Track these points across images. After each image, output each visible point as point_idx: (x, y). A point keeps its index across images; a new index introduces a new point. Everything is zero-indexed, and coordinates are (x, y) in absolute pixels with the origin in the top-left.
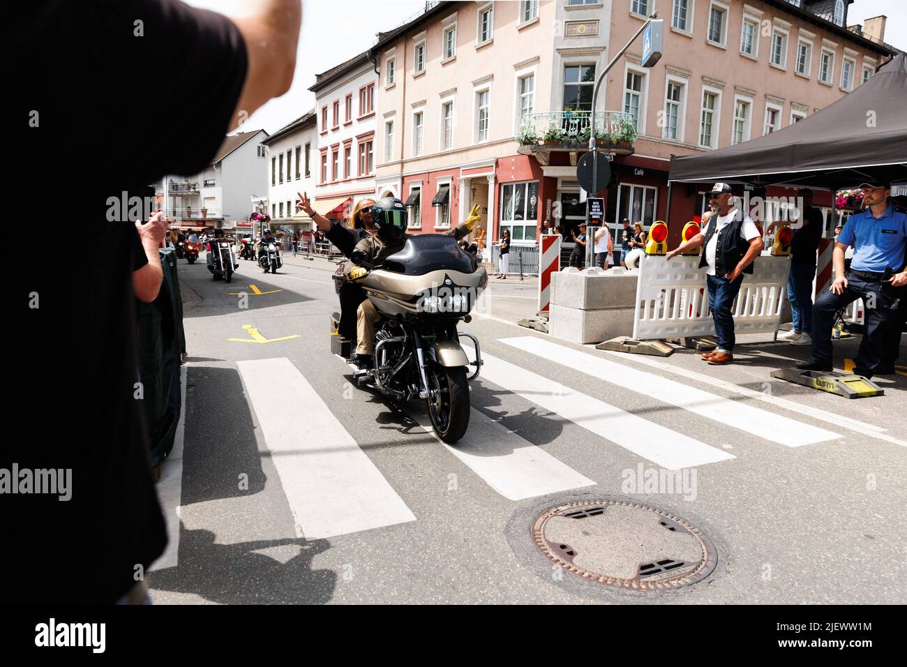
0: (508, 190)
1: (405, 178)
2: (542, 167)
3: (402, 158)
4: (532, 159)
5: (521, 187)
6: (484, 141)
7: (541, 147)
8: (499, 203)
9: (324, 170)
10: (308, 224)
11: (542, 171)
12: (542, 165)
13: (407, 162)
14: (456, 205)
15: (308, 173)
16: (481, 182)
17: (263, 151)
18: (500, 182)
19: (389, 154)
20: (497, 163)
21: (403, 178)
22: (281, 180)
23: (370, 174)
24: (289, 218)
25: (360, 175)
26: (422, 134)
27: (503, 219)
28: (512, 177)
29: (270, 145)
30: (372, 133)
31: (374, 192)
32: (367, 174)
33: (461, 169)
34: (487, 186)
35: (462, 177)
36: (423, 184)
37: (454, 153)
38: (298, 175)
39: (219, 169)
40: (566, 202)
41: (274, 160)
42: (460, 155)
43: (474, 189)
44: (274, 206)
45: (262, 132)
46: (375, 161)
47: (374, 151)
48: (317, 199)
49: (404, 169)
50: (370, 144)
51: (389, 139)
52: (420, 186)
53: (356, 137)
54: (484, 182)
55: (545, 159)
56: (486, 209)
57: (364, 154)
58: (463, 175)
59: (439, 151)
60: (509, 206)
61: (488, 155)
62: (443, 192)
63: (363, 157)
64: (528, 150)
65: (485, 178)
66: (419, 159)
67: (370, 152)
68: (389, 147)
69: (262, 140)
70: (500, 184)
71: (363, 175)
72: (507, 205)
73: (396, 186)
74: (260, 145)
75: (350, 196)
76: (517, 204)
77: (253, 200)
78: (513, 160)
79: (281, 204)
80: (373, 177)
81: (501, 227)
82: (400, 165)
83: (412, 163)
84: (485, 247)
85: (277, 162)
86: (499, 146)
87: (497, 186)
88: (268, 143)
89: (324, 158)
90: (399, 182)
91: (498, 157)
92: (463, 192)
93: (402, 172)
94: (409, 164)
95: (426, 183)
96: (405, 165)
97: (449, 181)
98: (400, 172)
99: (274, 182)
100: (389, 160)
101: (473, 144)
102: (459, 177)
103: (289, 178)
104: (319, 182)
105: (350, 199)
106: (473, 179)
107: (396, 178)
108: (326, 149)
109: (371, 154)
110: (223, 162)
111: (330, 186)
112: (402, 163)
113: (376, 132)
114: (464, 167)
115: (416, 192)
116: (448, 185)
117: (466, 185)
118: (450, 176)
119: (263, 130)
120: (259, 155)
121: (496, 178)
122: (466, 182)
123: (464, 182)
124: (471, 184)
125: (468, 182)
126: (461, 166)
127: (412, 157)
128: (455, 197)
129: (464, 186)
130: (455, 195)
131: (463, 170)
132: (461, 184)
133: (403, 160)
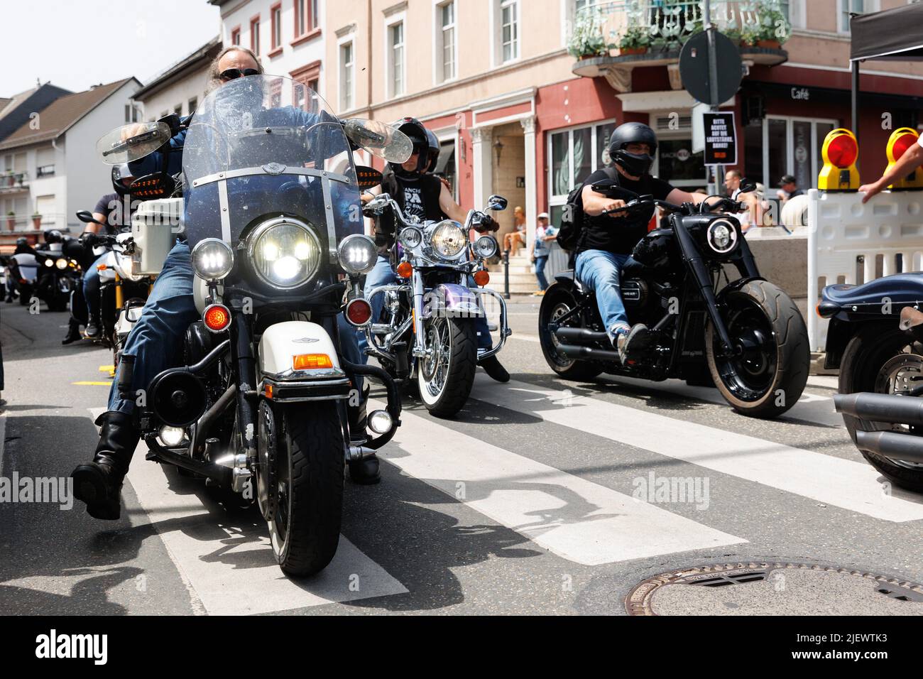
0: (560, 142)
2: (619, 96)
3: (370, 101)
4: (600, 83)
5: (582, 135)
6: (512, 61)
7: (614, 61)
8: (545, 166)
11: (620, 103)
12: (619, 93)
13: (378, 108)
14: (469, 176)
16: (510, 133)
17: (135, 111)
18: (544, 128)
19: (346, 99)
20: (537, 97)
26: (403, 60)
27: (554, 194)
28: (567, 117)
29: (146, 101)
30: (318, 64)
33: (474, 113)
34: (521, 140)
35: (475, 125)
37: (460, 85)
40: (668, 155)
42: (470, 88)
43: (500, 145)
45: (133, 82)
47: (321, 94)
50: (314, 84)
51: (346, 72)
53: (291, 73)
54: (515, 132)
55: (624, 80)
56: (523, 180)
58: (478, 121)
59: (435, 84)
60: (563, 171)
61: (521, 84)
63: (302, 106)
64: (591, 66)
65: (517, 124)
66: (399, 102)
67: (314, 97)
68: (346, 86)
69: (133, 93)
70: (545, 133)
72: (559, 169)
74: (129, 102)
76: (579, 165)
78: (566, 88)
81: (552, 207)
83: (388, 110)
84: (524, 246)
86: (539, 67)
87: (540, 135)
88: (143, 97)
91: (539, 86)
92: (479, 153)
94: (382, 112)
97: (455, 136)
100: (347, 107)
101: (493, 67)
102: (471, 125)
106: (496, 129)
110: (67, 134)
113: (324, 64)
114: (480, 107)
116: (452, 142)
117: (484, 139)
118: (456, 125)
119: (134, 78)
120: (127, 120)
121: (537, 123)
122: (484, 133)
123: (479, 135)
124: (493, 137)
125: (487, 134)
126: (472, 107)
127: (387, 98)
128: (465, 162)
129: (480, 140)
130: (467, 159)
131: (478, 114)
132: (475, 139)
133: (371, 105)
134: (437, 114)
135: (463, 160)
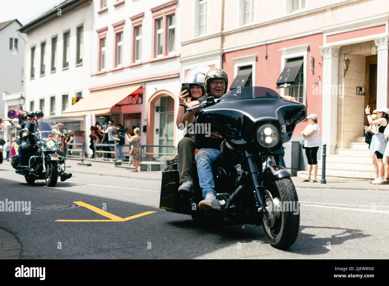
1: (226, 55)
3: (222, 29)
9: (101, 55)
10: (79, 122)
13: (229, 34)
15: (79, 61)
16: (357, 51)
17: (17, 40)
19: (200, 27)
21: (223, 56)
22: (42, 72)
23: (171, 54)
24: (53, 116)
25: (155, 57)
29: (28, 33)
30: (174, 3)
31: (178, 77)
32: (166, 54)
33: (325, 35)
35: (326, 45)
36: (257, 60)
38: (65, 65)
41: (33, 49)
43: (347, 61)
44: (32, 103)
46: (178, 38)
47: (177, 25)
48: (93, 91)
49: (224, 43)
50: (170, 17)
52: (253, 63)
53: (150, 10)
54: (361, 51)
56: (361, 89)
57: (162, 31)
59: (285, 14)
61: (374, 11)
62: (293, 69)
63: (159, 35)
66: (250, 29)
67: (170, 27)
69: (17, 29)
71: (160, 57)
74: (14, 34)
75: (142, 84)
77: (5, 98)
79: (42, 101)
80: (175, 57)
82: (220, 38)
83: (239, 34)
85: (38, 51)
88: (26, 30)
89: (102, 41)
90: (218, 62)
93: (222, 47)
94: (233, 36)
95: (262, 59)
96: (226, 38)
97: (304, 53)
98: (219, 47)
99: (32, 75)
100: (200, 33)
102: (322, 44)
103: (53, 69)
104: (95, 71)
105: (141, 88)
107: (212, 55)
108: (106, 29)
109: (173, 31)
111: (111, 74)
112: (223, 36)
113: (180, 2)
115: (246, 72)
116: (301, 58)
117: (333, 55)
118: (306, 45)
119: (16, 20)
120: (11, 47)
122: (334, 51)
123: (330, 52)
124: (340, 55)
125: (336, 52)
126: (324, 31)
127: (238, 26)
128: (313, 73)
129: (331, 57)
130: (315, 71)
131: (328, 36)
132: (325, 55)
133: (223, 32)
134: (286, 37)
135: (312, 72)
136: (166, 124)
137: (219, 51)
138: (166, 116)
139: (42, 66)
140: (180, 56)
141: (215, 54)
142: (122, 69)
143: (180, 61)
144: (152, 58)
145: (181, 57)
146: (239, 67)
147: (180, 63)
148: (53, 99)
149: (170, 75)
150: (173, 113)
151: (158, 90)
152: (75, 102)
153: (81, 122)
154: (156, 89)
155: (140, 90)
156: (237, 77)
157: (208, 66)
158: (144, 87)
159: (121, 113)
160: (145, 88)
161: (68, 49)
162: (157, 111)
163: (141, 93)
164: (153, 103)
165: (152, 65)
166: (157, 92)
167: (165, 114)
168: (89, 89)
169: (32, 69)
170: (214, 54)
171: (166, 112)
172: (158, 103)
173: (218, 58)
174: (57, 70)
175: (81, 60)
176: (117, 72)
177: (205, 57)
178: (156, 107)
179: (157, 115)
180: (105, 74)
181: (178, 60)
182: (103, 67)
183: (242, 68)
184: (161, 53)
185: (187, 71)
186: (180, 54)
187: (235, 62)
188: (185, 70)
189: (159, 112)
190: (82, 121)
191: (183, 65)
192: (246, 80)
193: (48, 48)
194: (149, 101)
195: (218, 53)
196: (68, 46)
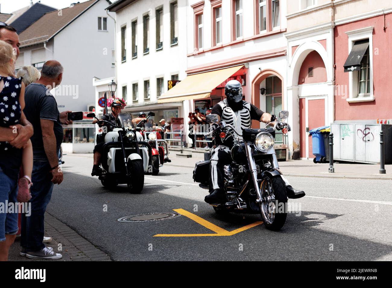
1: (339, 28)
9: (198, 33)
10: (177, 108)
13: (340, 4)
15: (174, 40)
17: (106, 20)
21: (335, 29)
22: (134, 54)
23: (275, 30)
24: (147, 103)
25: (258, 33)
29: (118, 12)
31: (285, 55)
32: (271, 30)
36: (374, 33)
38: (159, 45)
39: (51, 47)
41: (124, 29)
44: (124, 88)
46: (285, 10)
48: (190, 73)
49: (337, 16)
52: (370, 36)
57: (264, 3)
63: (262, 8)
71: (263, 33)
73: (323, 42)
75: (244, 64)
77: (95, 83)
79: (135, 86)
80: (281, 32)
82: (330, 9)
83: (352, 5)
85: (129, 31)
88: (116, 8)
89: (199, 17)
90: (329, 36)
93: (333, 19)
94: (345, 6)
95: (380, 31)
96: (339, 8)
98: (330, 20)
99: (124, 58)
100: (307, 5)
103: (146, 50)
104: (192, 51)
105: (243, 68)
107: (323, 29)
110: (55, 38)
111: (210, 53)
112: (334, 7)
115: (363, 46)
120: (100, 28)
133: (334, 2)
136: (273, 108)
137: (330, 24)
138: (273, 98)
139: (134, 47)
140: (286, 31)
141: (326, 27)
142: (222, 47)
143: (286, 37)
144: (254, 34)
145: (288, 32)
146: (353, 41)
147: (286, 39)
148: (147, 83)
149: (275, 53)
150: (281, 95)
151: (263, 69)
152: (171, 86)
153: (179, 108)
154: (260, 69)
155: (243, 70)
156: (352, 52)
157: (318, 41)
158: (246, 67)
159: (223, 97)
160: (248, 68)
161: (161, 27)
162: (262, 93)
163: (244, 74)
164: (257, 85)
165: (254, 43)
166: (261, 72)
167: (272, 96)
168: (186, 71)
169: (124, 51)
170: (324, 28)
171: (273, 94)
172: (263, 85)
173: (329, 32)
174: (150, 51)
175: (176, 39)
176: (216, 51)
177: (314, 31)
178: (261, 89)
179: (263, 99)
180: (203, 54)
181: (284, 35)
182: (201, 47)
183: (356, 42)
184: (265, 29)
185: (295, 47)
186: (286, 29)
187: (348, 36)
188: (292, 47)
189: (264, 94)
190: (180, 106)
191: (289, 41)
192: (362, 56)
193: (140, 27)
194: (253, 82)
195: (330, 26)
196: (162, 24)
